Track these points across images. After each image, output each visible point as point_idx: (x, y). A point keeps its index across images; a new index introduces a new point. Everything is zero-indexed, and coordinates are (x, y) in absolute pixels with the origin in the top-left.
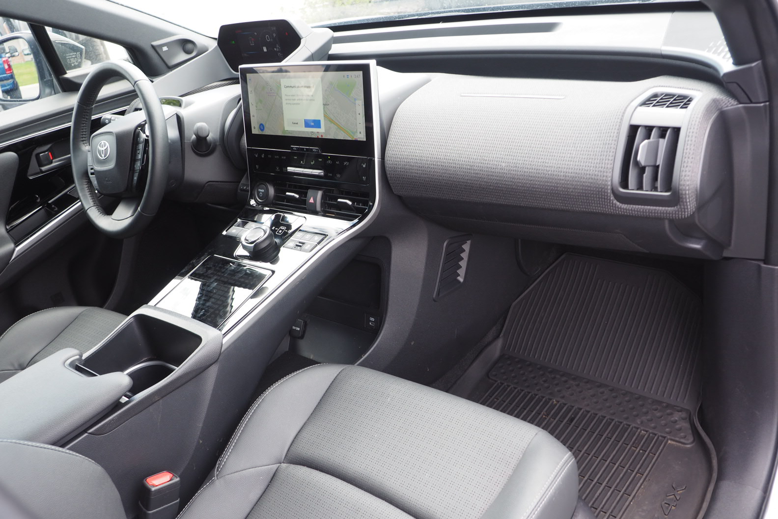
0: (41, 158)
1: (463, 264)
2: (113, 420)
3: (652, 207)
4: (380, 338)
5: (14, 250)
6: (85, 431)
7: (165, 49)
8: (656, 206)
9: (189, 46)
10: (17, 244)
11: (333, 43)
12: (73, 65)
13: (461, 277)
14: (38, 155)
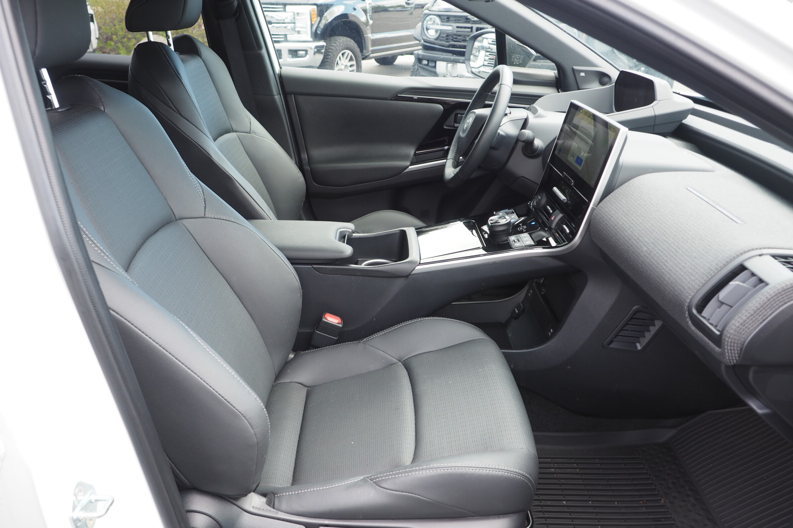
0: (458, 117)
1: (648, 336)
2: (328, 268)
3: (706, 339)
4: (544, 346)
5: (408, 167)
6: (311, 264)
7: (583, 74)
8: (710, 340)
9: (606, 79)
10: (412, 164)
11: (691, 114)
12: (515, 63)
13: (641, 346)
14: (456, 115)
